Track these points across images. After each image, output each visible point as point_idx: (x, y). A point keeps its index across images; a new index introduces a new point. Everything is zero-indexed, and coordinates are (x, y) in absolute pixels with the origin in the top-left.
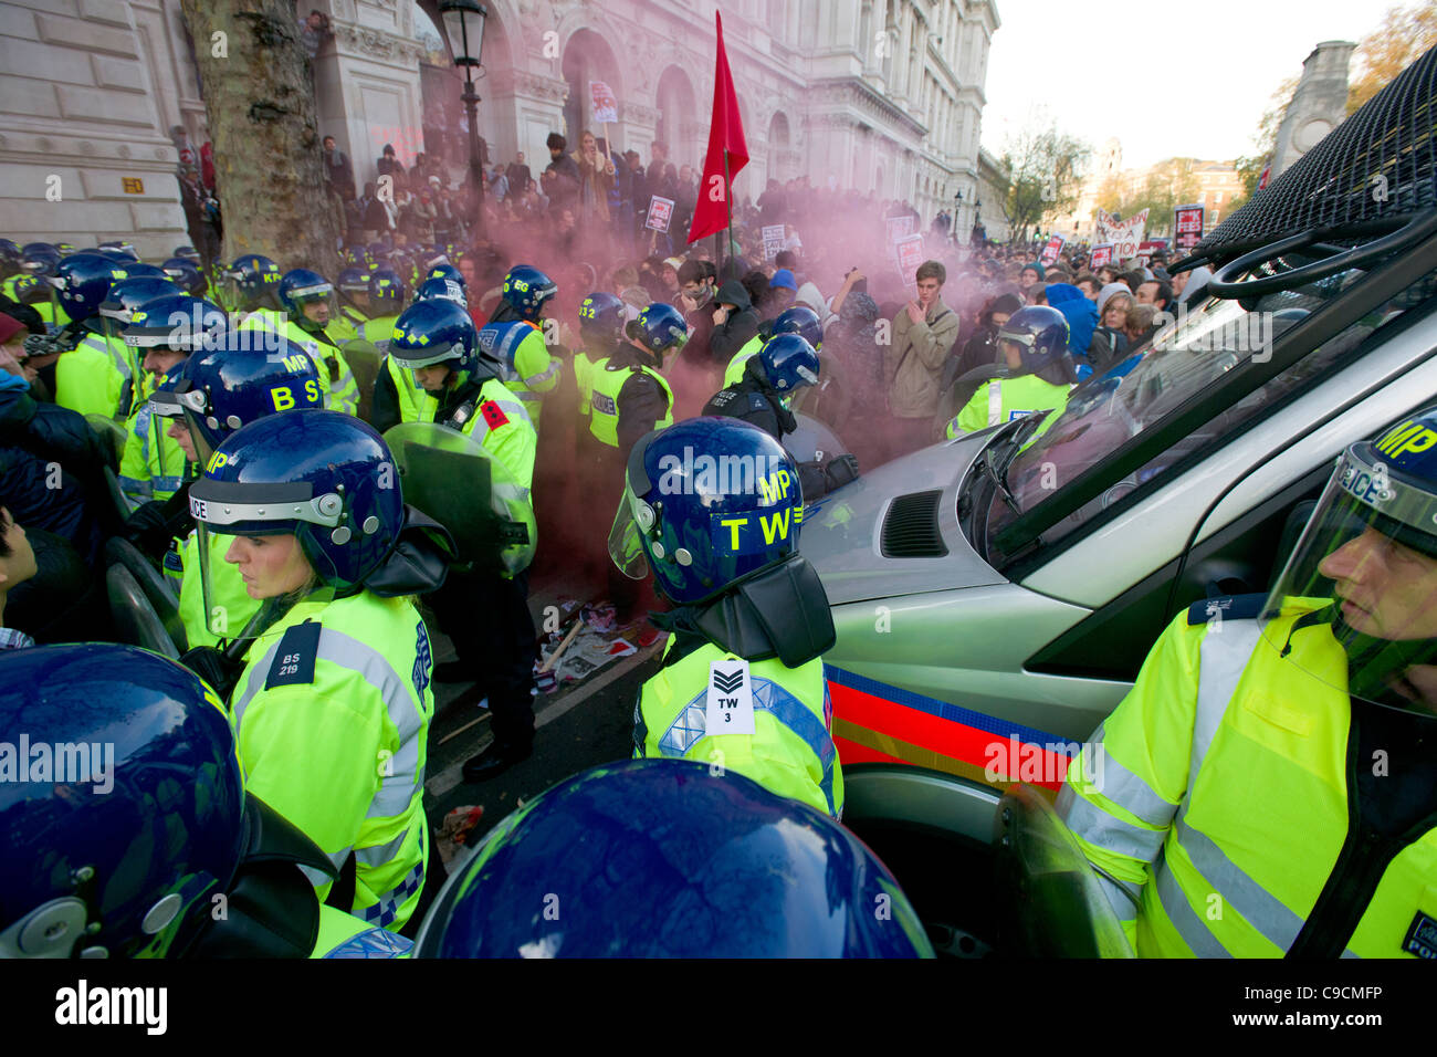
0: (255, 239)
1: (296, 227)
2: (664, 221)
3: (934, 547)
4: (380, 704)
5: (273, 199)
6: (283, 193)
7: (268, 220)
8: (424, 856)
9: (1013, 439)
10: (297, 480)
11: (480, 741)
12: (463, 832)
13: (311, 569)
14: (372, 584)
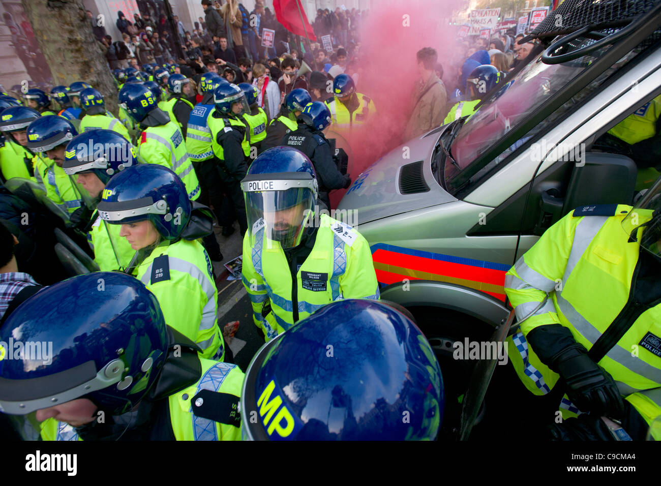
0: (68, 74)
1: (88, 65)
2: (271, 42)
3: (423, 188)
4: (198, 285)
5: (72, 51)
6: (77, 48)
7: (72, 63)
8: (222, 342)
9: (452, 133)
10: (143, 197)
11: (231, 294)
12: (233, 332)
13: (158, 233)
14: (185, 236)
